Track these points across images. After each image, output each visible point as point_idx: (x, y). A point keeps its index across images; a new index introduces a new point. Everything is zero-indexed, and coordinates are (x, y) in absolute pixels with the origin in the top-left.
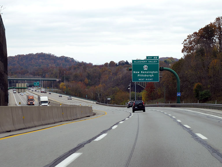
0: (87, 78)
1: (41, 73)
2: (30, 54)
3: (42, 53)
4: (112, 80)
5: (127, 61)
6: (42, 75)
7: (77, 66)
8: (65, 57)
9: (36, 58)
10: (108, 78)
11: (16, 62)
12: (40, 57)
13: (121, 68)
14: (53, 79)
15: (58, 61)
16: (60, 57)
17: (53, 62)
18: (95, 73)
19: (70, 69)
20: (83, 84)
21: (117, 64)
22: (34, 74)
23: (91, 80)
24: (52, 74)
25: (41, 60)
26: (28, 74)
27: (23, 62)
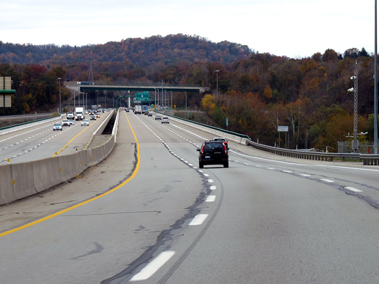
0: (269, 86)
1: (170, 76)
2: (155, 36)
3: (179, 35)
4: (328, 89)
5: (363, 49)
6: (174, 81)
7: (253, 62)
8: (229, 42)
9: (166, 45)
10: (319, 86)
11: (123, 53)
12: (176, 43)
13: (348, 63)
14: (192, 88)
15: (215, 51)
16: (218, 43)
17: (204, 53)
18: (289, 73)
19: (236, 67)
20: (259, 97)
21: (341, 55)
22: (156, 79)
23: (279, 91)
24: (190, 76)
25: (176, 50)
26: (144, 78)
27: (138, 53)
